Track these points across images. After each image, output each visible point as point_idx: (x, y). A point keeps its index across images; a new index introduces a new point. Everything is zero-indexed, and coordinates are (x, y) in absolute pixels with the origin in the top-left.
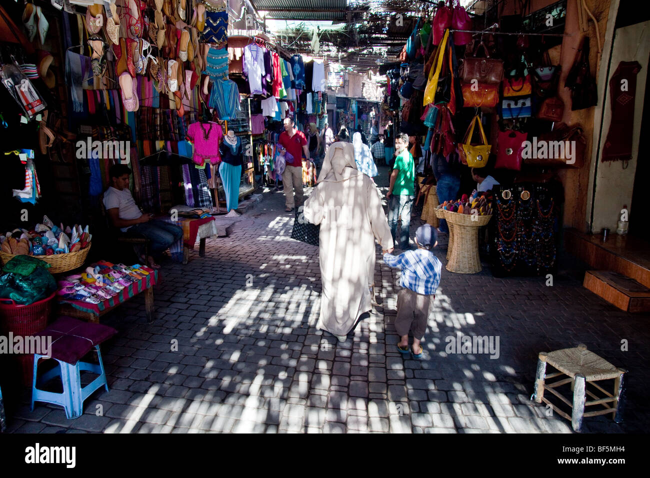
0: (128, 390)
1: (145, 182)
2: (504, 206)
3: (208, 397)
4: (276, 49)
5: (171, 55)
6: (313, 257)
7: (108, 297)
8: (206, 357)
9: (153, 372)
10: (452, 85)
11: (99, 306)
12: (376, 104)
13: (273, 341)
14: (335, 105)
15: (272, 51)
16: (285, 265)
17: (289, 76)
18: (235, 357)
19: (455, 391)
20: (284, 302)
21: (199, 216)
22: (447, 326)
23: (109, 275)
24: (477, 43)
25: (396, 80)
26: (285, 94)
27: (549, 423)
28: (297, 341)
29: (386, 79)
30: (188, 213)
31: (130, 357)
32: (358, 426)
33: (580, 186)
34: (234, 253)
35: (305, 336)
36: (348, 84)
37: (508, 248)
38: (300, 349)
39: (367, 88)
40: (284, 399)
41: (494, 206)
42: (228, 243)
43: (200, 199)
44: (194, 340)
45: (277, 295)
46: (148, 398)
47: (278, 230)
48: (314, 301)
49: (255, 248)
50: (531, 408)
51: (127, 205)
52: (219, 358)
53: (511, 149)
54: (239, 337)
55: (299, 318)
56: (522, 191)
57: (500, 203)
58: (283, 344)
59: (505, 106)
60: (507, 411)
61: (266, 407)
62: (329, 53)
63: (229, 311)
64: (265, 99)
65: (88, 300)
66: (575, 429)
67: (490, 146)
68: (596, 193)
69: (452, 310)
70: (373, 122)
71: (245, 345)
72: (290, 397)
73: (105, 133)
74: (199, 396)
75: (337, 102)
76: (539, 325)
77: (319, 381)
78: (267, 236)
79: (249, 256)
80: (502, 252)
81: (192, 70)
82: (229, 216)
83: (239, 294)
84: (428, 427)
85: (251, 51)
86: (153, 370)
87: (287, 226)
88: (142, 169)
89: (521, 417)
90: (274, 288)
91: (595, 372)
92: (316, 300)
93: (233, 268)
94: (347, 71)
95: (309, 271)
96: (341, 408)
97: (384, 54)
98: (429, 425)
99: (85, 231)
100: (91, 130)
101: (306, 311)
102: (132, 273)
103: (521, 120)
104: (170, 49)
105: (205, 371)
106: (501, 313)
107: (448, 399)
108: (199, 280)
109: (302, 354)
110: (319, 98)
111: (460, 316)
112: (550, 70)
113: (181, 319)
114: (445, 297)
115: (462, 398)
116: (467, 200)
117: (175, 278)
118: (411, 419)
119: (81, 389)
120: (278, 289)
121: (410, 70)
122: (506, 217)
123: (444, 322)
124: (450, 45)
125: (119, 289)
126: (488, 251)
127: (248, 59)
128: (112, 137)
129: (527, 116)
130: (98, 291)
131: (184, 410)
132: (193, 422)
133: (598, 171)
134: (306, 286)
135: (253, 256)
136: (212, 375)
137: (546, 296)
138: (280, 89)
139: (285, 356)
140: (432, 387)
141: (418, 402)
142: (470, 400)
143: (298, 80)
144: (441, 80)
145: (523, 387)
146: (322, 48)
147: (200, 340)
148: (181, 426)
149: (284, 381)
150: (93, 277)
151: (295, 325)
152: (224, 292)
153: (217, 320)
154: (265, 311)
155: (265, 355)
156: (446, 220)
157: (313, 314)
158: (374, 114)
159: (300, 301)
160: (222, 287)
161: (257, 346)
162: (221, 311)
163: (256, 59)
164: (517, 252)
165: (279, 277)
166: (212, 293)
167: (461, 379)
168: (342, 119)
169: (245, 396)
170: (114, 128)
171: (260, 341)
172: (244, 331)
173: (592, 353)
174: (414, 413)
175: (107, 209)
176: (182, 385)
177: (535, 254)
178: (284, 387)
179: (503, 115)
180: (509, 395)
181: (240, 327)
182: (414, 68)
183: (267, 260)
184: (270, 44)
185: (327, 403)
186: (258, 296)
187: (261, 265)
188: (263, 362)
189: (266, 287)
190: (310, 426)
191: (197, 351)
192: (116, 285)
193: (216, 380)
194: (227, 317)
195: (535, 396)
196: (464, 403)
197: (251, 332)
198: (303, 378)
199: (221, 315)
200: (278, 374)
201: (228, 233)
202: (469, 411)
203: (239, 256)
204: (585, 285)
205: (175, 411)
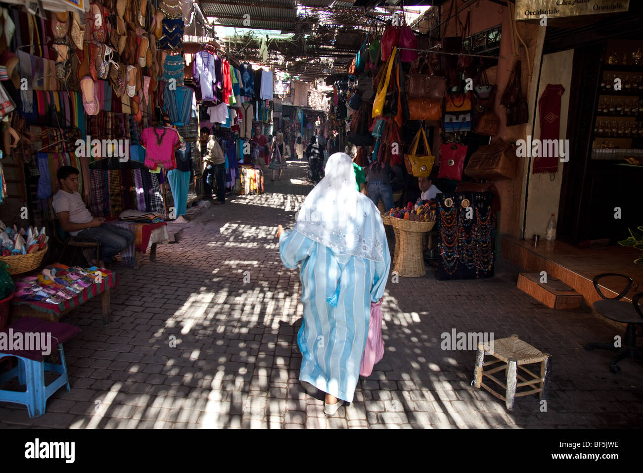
0: (90, 389)
1: (95, 186)
2: (447, 213)
3: (172, 392)
4: (226, 56)
5: (131, 61)
6: (265, 262)
7: (69, 298)
8: (167, 356)
9: (114, 371)
10: (399, 99)
11: (60, 307)
12: (321, 114)
13: (231, 340)
14: (281, 114)
15: (222, 58)
16: (237, 269)
17: (239, 83)
18: (195, 355)
19: (404, 380)
20: (239, 304)
21: (150, 221)
22: (395, 325)
23: (66, 277)
24: (422, 61)
25: (343, 91)
26: (234, 101)
27: (487, 404)
28: (254, 340)
29: (332, 89)
30: (140, 217)
31: (89, 357)
32: (316, 414)
33: (514, 195)
34: (185, 258)
35: (262, 335)
36: (294, 93)
37: (451, 252)
38: (258, 347)
39: (313, 97)
40: (245, 392)
41: (438, 213)
42: (178, 249)
43: (152, 204)
44: (152, 341)
45: (232, 298)
46: (111, 395)
47: (227, 237)
48: (268, 303)
49: (205, 253)
50: (471, 392)
51: (78, 208)
52: (179, 357)
53: (453, 161)
54: (197, 337)
55: (255, 318)
56: (463, 200)
57: (442, 210)
58: (241, 342)
59: (447, 120)
60: (450, 396)
61: (229, 400)
62: (276, 61)
63: (185, 313)
64: (215, 105)
65: (48, 300)
66: (508, 408)
67: (434, 157)
68: (528, 202)
69: (399, 310)
70: (318, 131)
71: (204, 344)
72: (251, 390)
73: (55, 135)
74: (163, 391)
75: (283, 110)
76: (478, 322)
77: (278, 376)
78: (217, 242)
79: (200, 261)
80: (444, 256)
81: (150, 76)
82: (178, 222)
83: (193, 297)
84: (380, 412)
85: (202, 57)
86: (115, 370)
87: (237, 233)
88: (92, 173)
89: (462, 400)
90: (228, 291)
91: (525, 356)
92: (270, 302)
93: (186, 272)
94: (293, 80)
95: (261, 275)
96: (300, 398)
97: (331, 65)
98: (381, 411)
99: (41, 233)
100: (40, 131)
101: (260, 312)
102: (90, 275)
103: (461, 133)
104: (130, 55)
105: (165, 369)
106: (444, 312)
107: (398, 388)
108: (152, 284)
109: (259, 351)
110: (267, 106)
111: (407, 315)
112: (488, 88)
113: (138, 321)
114: (393, 299)
115: (410, 386)
116: (412, 207)
117: (127, 283)
118: (365, 406)
119: (44, 387)
120: (232, 292)
121: (358, 83)
122: (448, 223)
123: (392, 320)
124: (397, 62)
125: (79, 290)
126: (432, 256)
127: (199, 66)
128: (61, 139)
129: (468, 130)
130: (57, 292)
131: (149, 405)
132: (159, 415)
133: (529, 182)
134: (260, 289)
135: (205, 261)
136: (173, 372)
137: (484, 297)
138: (230, 96)
139: (244, 354)
140: (383, 378)
141: (371, 391)
142: (418, 388)
143: (247, 87)
144: (389, 94)
145: (464, 375)
146: (269, 56)
147: (158, 341)
148: (147, 420)
149: (244, 376)
150: (49, 278)
151: (251, 325)
152: (179, 295)
153: (174, 322)
154: (220, 312)
155: (224, 354)
156: (393, 226)
157: (269, 315)
158: (319, 123)
159: (254, 303)
160: (176, 291)
161: (216, 345)
162: (177, 313)
163: (207, 66)
164: (458, 256)
165: (233, 281)
166: (167, 297)
167: (409, 370)
168: (288, 127)
169: (208, 391)
170: (64, 131)
171: (218, 340)
172: (201, 332)
173: (523, 342)
174: (367, 400)
175: (57, 212)
176: (145, 382)
177: (475, 259)
178: (244, 381)
179: (446, 129)
180: (452, 383)
181: (197, 328)
182: (363, 81)
183: (219, 265)
184: (220, 51)
185: (287, 394)
186: (213, 299)
187: (213, 270)
188: (222, 360)
189: (220, 290)
190: (272, 415)
191: (157, 350)
192: (76, 286)
193: (178, 376)
194: (184, 318)
195: (475, 382)
196: (412, 390)
197: (209, 332)
198: (263, 373)
199: (178, 317)
200: (238, 370)
201: (177, 239)
202: (417, 398)
203: (191, 261)
204: (519, 287)
205: (140, 406)
